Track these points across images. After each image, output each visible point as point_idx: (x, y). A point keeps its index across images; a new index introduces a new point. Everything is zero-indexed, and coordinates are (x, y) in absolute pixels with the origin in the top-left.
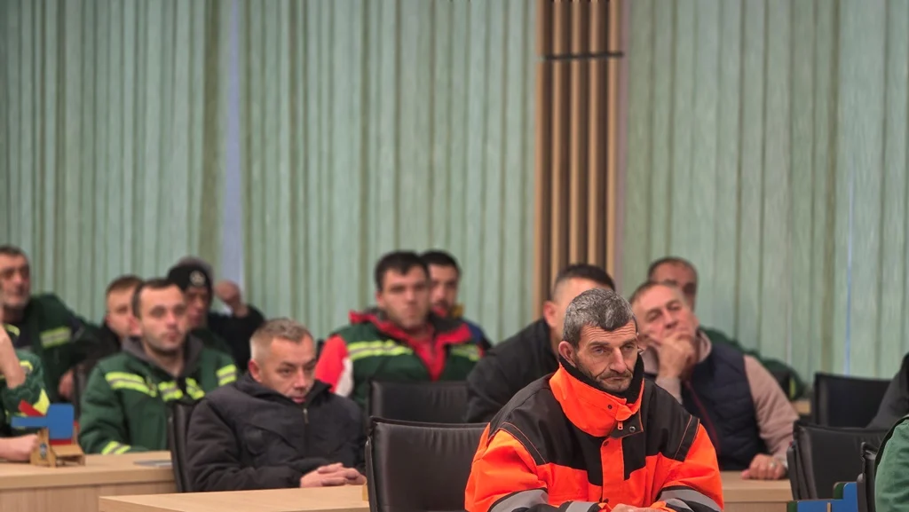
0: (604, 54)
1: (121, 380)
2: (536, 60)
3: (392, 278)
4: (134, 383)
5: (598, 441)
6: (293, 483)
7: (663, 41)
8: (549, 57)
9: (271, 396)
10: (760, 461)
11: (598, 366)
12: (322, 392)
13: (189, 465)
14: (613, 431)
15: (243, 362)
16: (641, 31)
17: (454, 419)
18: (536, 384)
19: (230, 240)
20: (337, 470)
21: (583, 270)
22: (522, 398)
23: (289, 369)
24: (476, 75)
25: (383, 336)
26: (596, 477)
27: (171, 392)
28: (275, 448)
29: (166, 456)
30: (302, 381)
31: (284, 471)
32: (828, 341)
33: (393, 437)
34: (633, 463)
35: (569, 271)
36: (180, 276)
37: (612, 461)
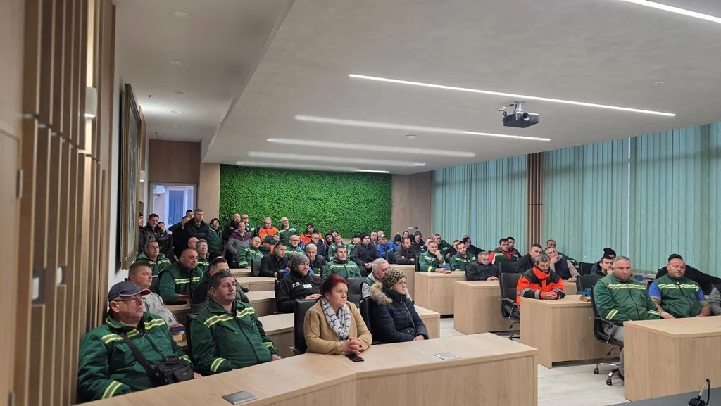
0: (539, 204)
1: (457, 259)
2: (527, 205)
3: (503, 243)
4: (459, 259)
5: (541, 281)
6: (486, 280)
7: (550, 202)
8: (529, 205)
9: (482, 264)
10: (570, 279)
11: (542, 268)
12: (490, 264)
13: (468, 275)
14: (544, 279)
15: (477, 257)
16: (546, 201)
17: (515, 272)
18: (530, 270)
19: (473, 232)
20: (493, 277)
21: (536, 245)
22: (528, 272)
23: (484, 260)
24: (516, 208)
25: (501, 253)
26: (541, 286)
27: (465, 261)
28: (483, 273)
29: (464, 272)
30: (487, 262)
31: (484, 277)
32: (581, 256)
33: (504, 276)
34: (548, 284)
35: (533, 245)
36: (466, 240)
37: (544, 283)
